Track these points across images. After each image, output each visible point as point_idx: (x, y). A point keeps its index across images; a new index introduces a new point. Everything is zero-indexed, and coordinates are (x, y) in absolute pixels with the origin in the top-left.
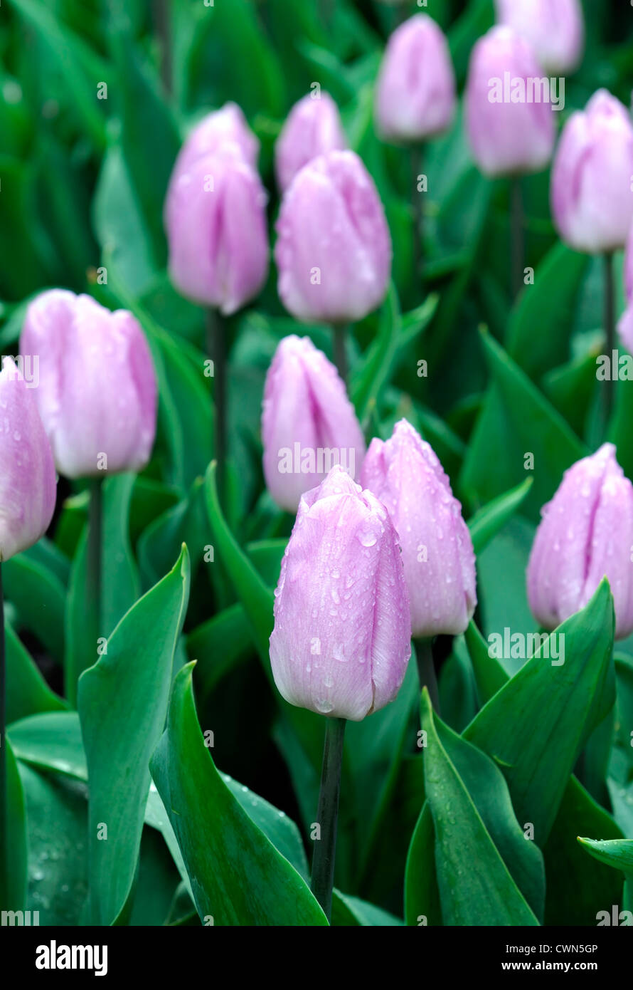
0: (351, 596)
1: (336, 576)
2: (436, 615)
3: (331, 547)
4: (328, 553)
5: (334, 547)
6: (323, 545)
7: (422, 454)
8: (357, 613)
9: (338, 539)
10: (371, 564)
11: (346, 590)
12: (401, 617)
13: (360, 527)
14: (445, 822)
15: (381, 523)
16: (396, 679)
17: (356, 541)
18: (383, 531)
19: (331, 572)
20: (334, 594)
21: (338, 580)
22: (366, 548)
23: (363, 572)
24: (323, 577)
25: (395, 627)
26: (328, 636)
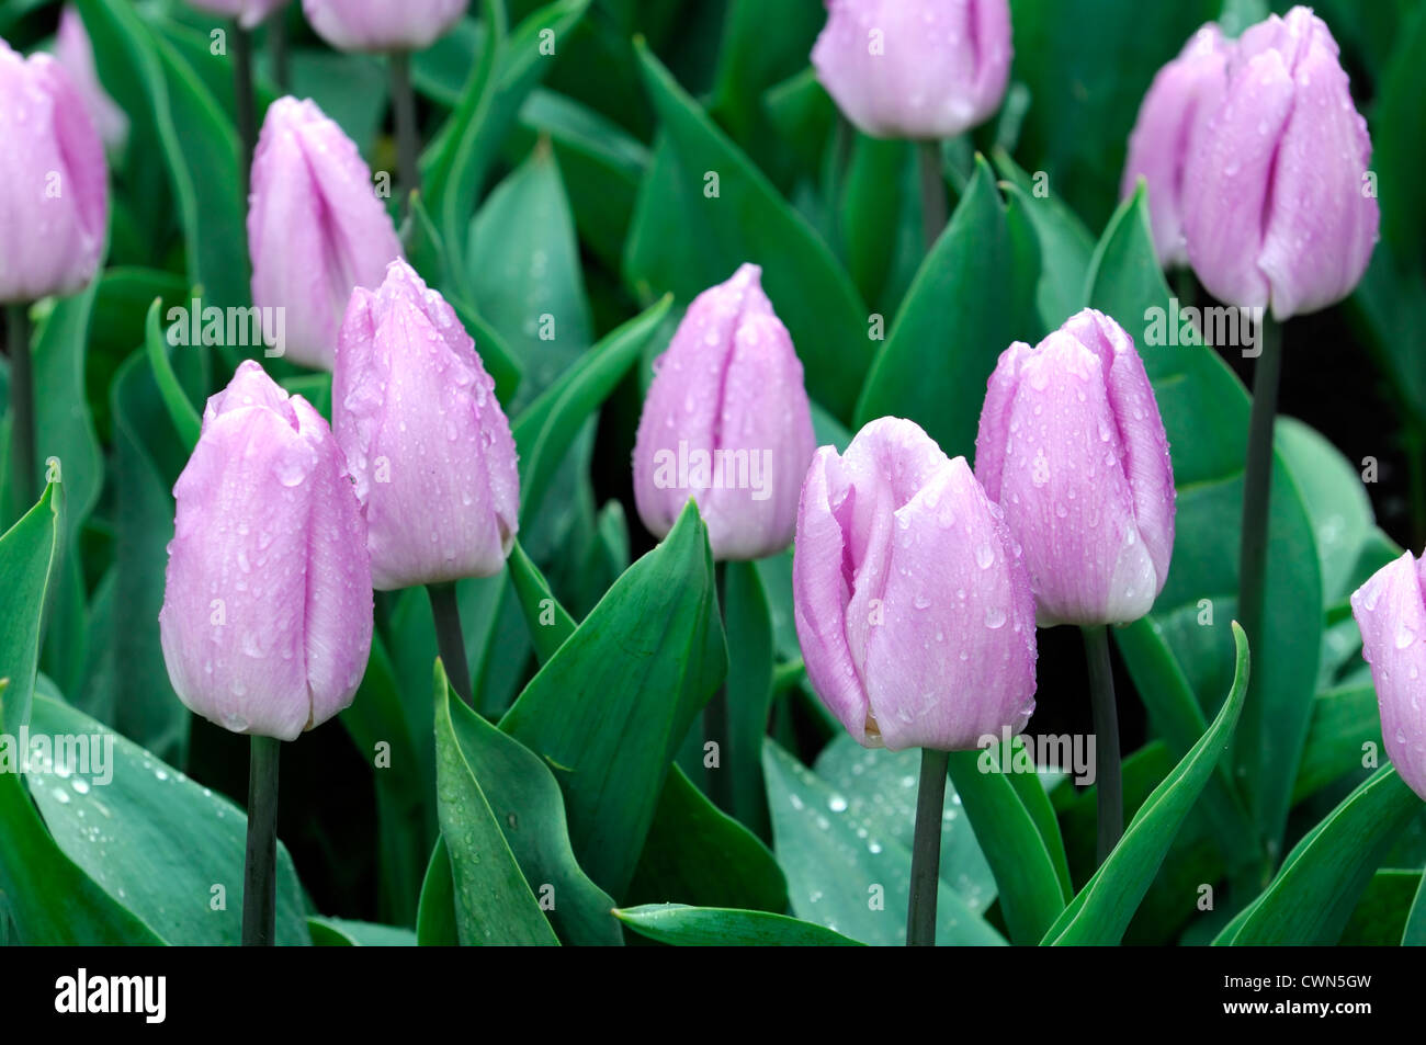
0: (268, 561)
1: (244, 531)
2: (450, 554)
3: (236, 489)
4: (231, 496)
5: (240, 487)
6: (224, 486)
7: (425, 312)
8: (277, 586)
9: (245, 476)
10: (297, 513)
11: (259, 552)
12: (350, 585)
13: (279, 457)
14: (465, 861)
15: (312, 449)
16: (346, 678)
17: (271, 480)
18: (315, 461)
19: (237, 525)
20: (241, 558)
21: (247, 537)
22: (288, 488)
23: (286, 523)
24: (225, 533)
25: (341, 602)
26: (233, 621)
